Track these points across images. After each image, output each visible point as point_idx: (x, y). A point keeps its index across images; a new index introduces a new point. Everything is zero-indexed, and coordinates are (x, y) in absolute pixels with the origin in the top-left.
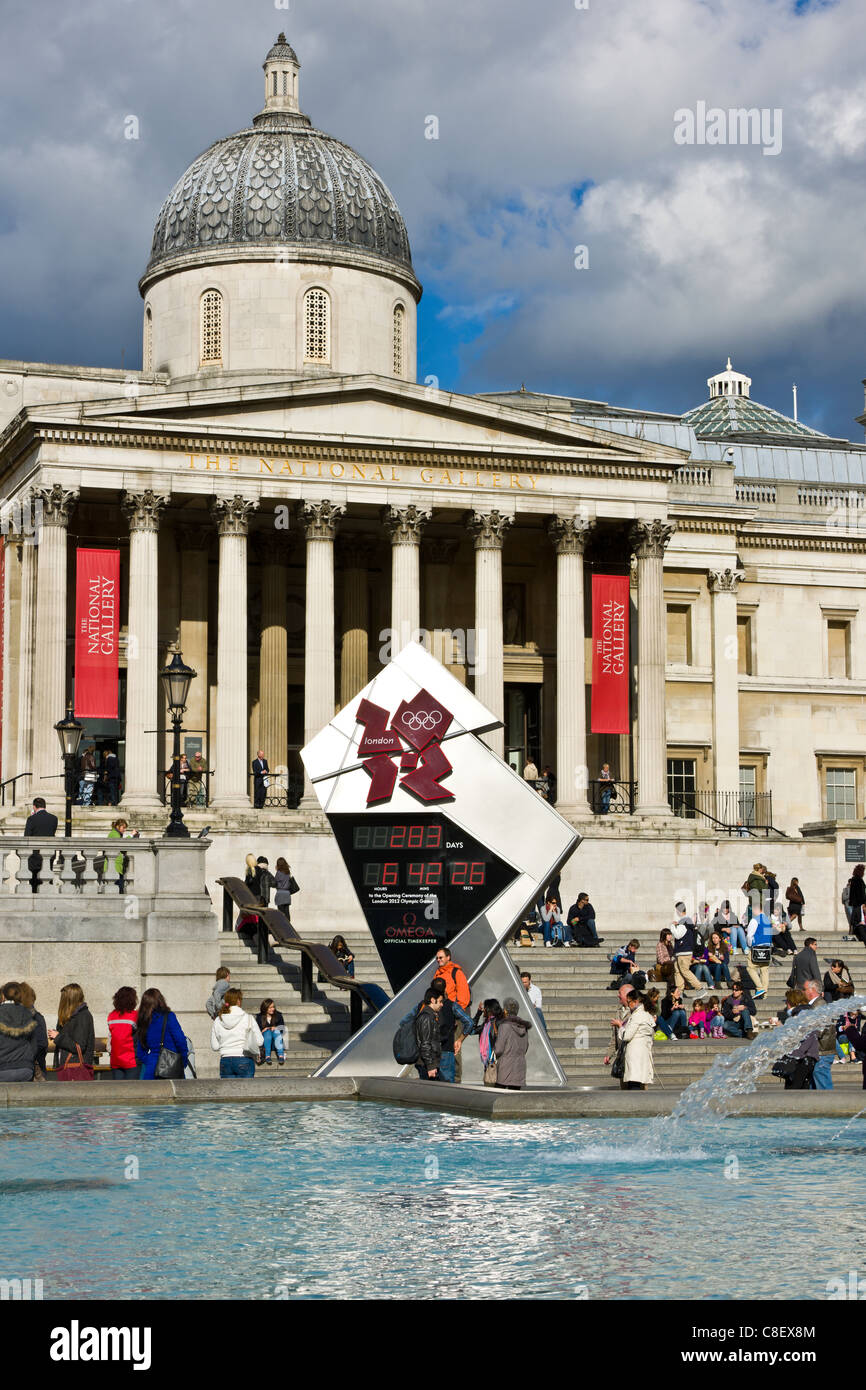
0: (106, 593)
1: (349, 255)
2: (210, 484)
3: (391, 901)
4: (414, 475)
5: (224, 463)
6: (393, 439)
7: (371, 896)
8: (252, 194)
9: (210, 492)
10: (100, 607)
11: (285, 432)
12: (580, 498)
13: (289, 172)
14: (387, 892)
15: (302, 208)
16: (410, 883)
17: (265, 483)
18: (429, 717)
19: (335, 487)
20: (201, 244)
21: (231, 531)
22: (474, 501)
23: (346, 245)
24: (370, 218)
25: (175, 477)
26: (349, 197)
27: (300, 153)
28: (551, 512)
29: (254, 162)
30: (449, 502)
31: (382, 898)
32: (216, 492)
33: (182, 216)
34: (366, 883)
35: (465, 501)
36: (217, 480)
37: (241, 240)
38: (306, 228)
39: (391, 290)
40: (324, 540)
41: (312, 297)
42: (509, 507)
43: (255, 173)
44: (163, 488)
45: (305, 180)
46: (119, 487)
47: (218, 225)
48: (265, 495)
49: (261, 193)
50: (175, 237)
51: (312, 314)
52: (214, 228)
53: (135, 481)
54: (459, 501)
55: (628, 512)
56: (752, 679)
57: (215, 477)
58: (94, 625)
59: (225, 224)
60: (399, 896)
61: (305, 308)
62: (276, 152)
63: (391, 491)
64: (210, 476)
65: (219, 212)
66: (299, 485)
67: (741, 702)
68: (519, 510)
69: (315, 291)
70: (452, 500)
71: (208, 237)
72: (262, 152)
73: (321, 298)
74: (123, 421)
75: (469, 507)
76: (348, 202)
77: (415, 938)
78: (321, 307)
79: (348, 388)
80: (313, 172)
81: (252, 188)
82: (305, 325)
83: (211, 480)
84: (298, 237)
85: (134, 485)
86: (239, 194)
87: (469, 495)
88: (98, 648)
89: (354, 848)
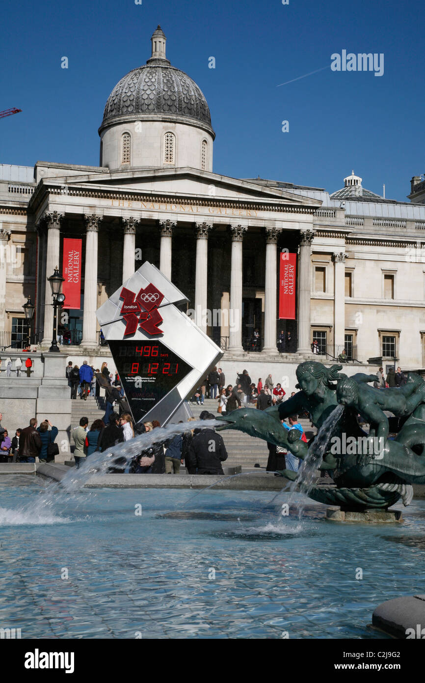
0: (75, 257)
1: (183, 119)
2: (119, 212)
4: (206, 210)
5: (126, 204)
6: (197, 195)
8: (143, 92)
9: (120, 216)
10: (73, 263)
11: (152, 191)
12: (275, 220)
13: (159, 83)
15: (164, 99)
17: (143, 212)
18: (153, 296)
19: (173, 214)
20: (122, 114)
21: (129, 232)
22: (231, 221)
23: (182, 114)
24: (193, 103)
25: (105, 209)
26: (184, 94)
27: (164, 75)
28: (263, 226)
29: (145, 79)
30: (220, 221)
32: (122, 216)
33: (115, 102)
35: (227, 221)
36: (123, 211)
37: (139, 112)
38: (166, 107)
39: (201, 134)
40: (167, 236)
41: (168, 136)
42: (245, 224)
43: (145, 83)
44: (100, 213)
45: (165, 87)
46: (82, 213)
47: (129, 106)
48: (143, 217)
49: (147, 92)
50: (112, 111)
51: (167, 143)
52: (127, 107)
53: (88, 211)
54: (224, 221)
55: (296, 227)
56: (351, 299)
57: (122, 209)
58: (70, 270)
59: (132, 105)
61: (164, 141)
62: (154, 75)
63: (196, 216)
64: (120, 209)
65: (130, 100)
66: (157, 213)
67: (346, 309)
68: (250, 225)
69: (169, 134)
70: (222, 221)
71: (125, 111)
72: (148, 75)
73: (171, 137)
74: (83, 185)
75: (229, 224)
76: (183, 96)
78: (171, 140)
79: (178, 173)
80: (169, 83)
81: (144, 90)
82: (164, 148)
83: (120, 211)
84: (162, 111)
85: (88, 212)
86: (138, 93)
87: (229, 219)
88: (72, 280)
89: (119, 356)
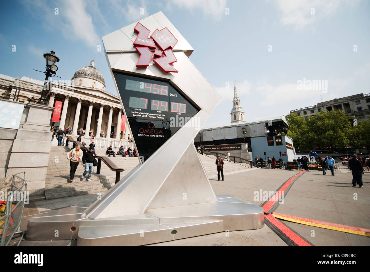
0: (59, 107)
1: (98, 80)
3: (143, 116)
4: (104, 101)
5: (80, 95)
7: (133, 112)
11: (88, 93)
13: (92, 71)
14: (141, 112)
15: (93, 74)
16: (152, 109)
18: (168, 39)
19: (94, 100)
20: (80, 75)
21: (79, 102)
24: (101, 77)
26: (99, 75)
28: (119, 108)
30: (107, 104)
31: (138, 114)
32: (78, 98)
34: (130, 106)
40: (92, 106)
48: (84, 99)
49: (89, 72)
58: (57, 110)
60: (147, 114)
63: (101, 102)
66: (89, 99)
68: (115, 107)
73: (94, 83)
75: (110, 105)
77: (154, 134)
80: (95, 71)
84: (93, 77)
88: (57, 113)
89: (126, 89)
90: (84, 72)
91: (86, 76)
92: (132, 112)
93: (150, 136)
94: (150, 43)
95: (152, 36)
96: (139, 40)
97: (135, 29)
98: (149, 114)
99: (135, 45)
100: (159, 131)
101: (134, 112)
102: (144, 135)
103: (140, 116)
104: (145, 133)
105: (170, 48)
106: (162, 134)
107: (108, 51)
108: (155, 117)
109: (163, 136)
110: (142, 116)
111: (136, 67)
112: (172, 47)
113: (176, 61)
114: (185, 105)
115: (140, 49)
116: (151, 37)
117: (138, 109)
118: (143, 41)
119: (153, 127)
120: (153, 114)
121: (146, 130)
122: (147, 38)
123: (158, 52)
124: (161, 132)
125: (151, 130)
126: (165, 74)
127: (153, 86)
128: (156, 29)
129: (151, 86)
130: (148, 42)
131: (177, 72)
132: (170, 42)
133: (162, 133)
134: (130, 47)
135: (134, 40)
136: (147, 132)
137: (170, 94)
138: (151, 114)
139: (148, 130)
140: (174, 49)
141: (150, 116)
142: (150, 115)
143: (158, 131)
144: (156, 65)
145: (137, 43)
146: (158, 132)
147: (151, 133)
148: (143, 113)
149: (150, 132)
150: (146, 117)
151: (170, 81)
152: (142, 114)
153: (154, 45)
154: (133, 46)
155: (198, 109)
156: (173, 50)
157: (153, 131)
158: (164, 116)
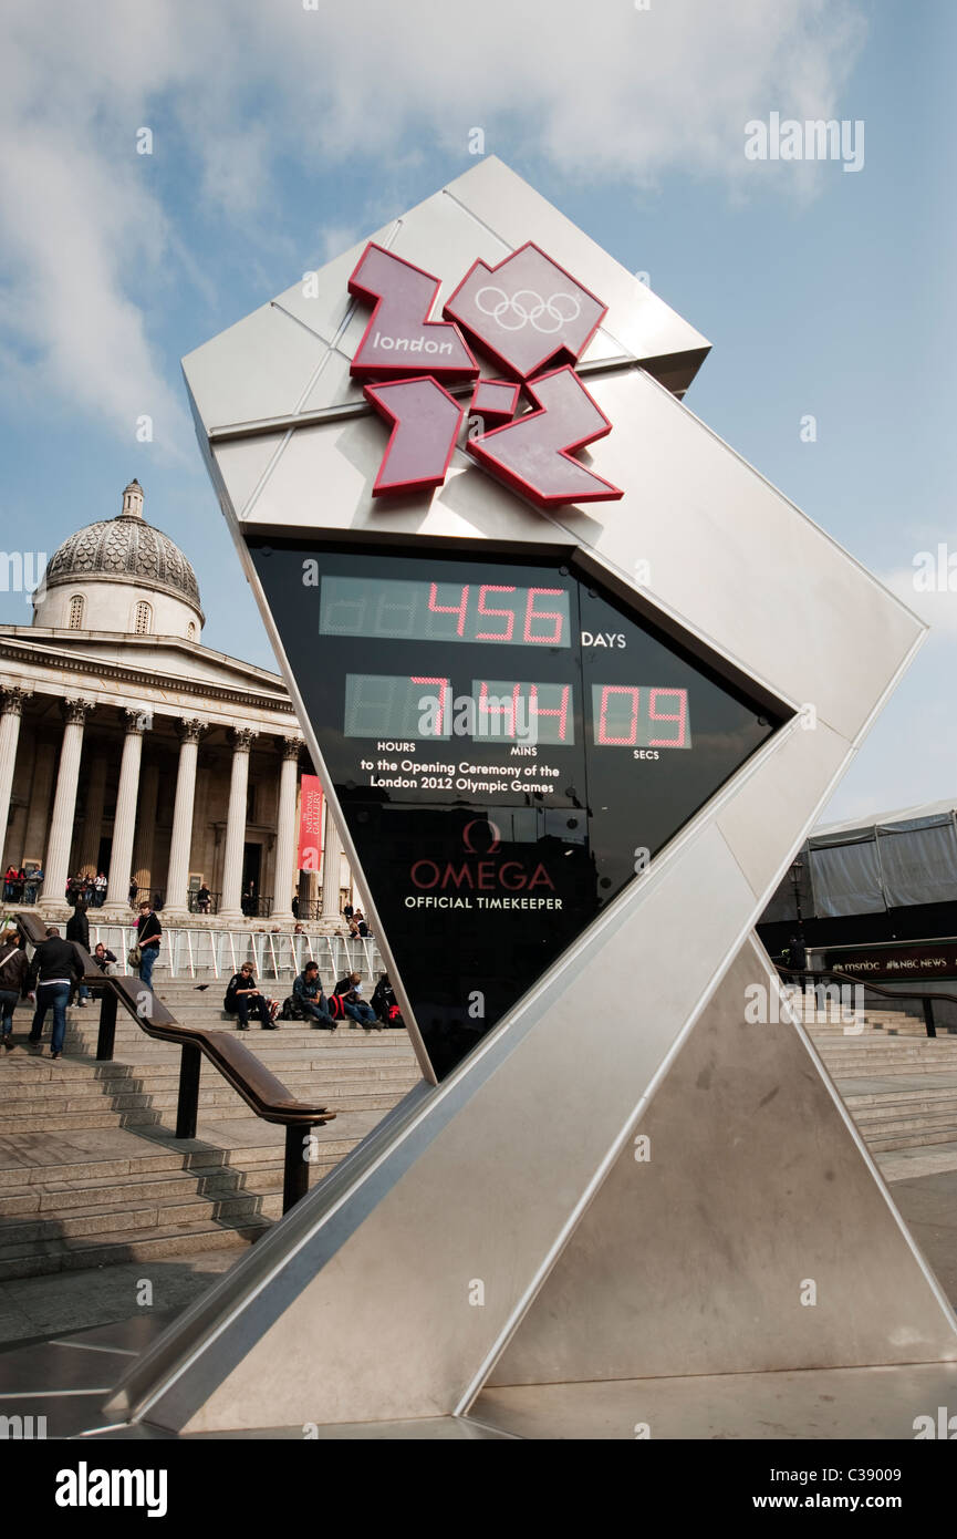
1: (164, 587)
2: (62, 690)
3: (428, 783)
4: (199, 702)
5: (74, 678)
8: (109, 546)
9: (62, 695)
11: (117, 663)
13: (133, 539)
14: (416, 758)
15: (139, 558)
17: (100, 694)
19: (146, 702)
20: (75, 572)
21: (73, 722)
22: (234, 722)
23: (165, 583)
24: (179, 572)
25: (36, 682)
26: (168, 558)
28: (280, 734)
30: (219, 721)
31: (399, 773)
32: (65, 695)
33: (64, 557)
34: (353, 728)
35: (228, 721)
36: (67, 688)
37: (100, 571)
38: (141, 568)
39: (187, 612)
41: (141, 608)
42: (256, 728)
43: (112, 537)
44: (27, 687)
45: (142, 544)
47: (86, 561)
48: (99, 701)
49: (115, 547)
52: (83, 563)
53: (8, 682)
54: (225, 721)
59: (91, 561)
60: (451, 770)
63: (183, 709)
64: (63, 685)
65: (87, 554)
66: (123, 698)
68: (262, 731)
69: (143, 604)
71: (79, 568)
73: (146, 608)
75: (231, 725)
79: (161, 643)
80: (148, 542)
84: (136, 573)
86: (101, 546)
87: (231, 718)
89: (321, 633)
90: (91, 552)
91: (103, 575)
92: (363, 763)
93: (474, 902)
94: (446, 349)
95: (453, 309)
96: (378, 341)
97: (353, 288)
98: (465, 768)
99: (362, 376)
100: (530, 872)
101: (376, 766)
102: (439, 902)
103: (414, 783)
104: (444, 885)
105: (563, 358)
106: (552, 887)
107: (216, 433)
108: (502, 787)
109: (559, 904)
110: (420, 783)
111: (369, 501)
112: (574, 350)
113: (605, 433)
114: (682, 694)
115: (387, 395)
116: (448, 316)
117: (395, 746)
118: (402, 345)
119: (490, 851)
120: (485, 770)
121: (450, 869)
122: (426, 324)
123: (494, 396)
124: (541, 877)
125: (480, 866)
126: (545, 515)
127: (473, 601)
128: (473, 262)
129: (464, 602)
130: (431, 347)
131: (617, 496)
132: (558, 322)
133: (548, 881)
134: (332, 390)
135: (350, 345)
136: (458, 881)
137: (584, 634)
138: (473, 770)
139: (465, 870)
140: (588, 359)
141: (468, 784)
142: (467, 776)
143: (519, 872)
144: (489, 474)
145: (368, 361)
146: (524, 879)
147: (481, 886)
148: (425, 768)
149: (475, 882)
150: (448, 787)
151: (575, 557)
152: (421, 774)
153: (462, 359)
154: (350, 379)
155: (774, 714)
156: (578, 368)
157: (492, 875)
158: (556, 773)
